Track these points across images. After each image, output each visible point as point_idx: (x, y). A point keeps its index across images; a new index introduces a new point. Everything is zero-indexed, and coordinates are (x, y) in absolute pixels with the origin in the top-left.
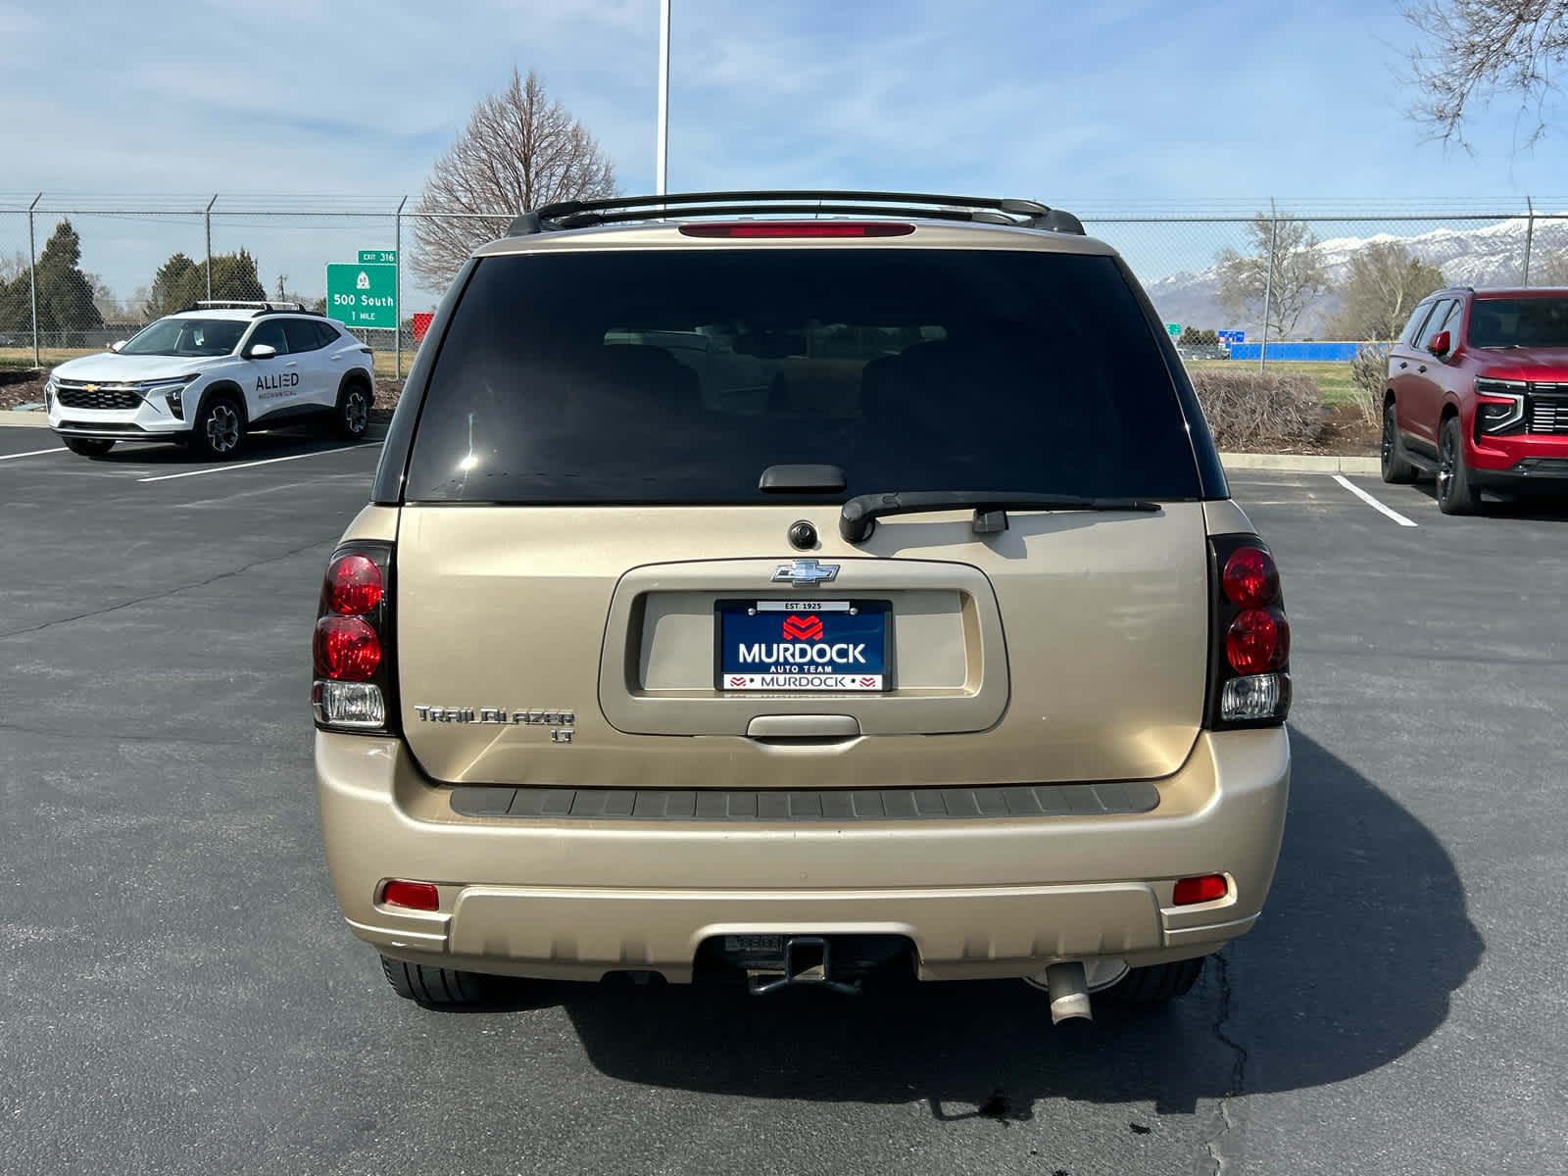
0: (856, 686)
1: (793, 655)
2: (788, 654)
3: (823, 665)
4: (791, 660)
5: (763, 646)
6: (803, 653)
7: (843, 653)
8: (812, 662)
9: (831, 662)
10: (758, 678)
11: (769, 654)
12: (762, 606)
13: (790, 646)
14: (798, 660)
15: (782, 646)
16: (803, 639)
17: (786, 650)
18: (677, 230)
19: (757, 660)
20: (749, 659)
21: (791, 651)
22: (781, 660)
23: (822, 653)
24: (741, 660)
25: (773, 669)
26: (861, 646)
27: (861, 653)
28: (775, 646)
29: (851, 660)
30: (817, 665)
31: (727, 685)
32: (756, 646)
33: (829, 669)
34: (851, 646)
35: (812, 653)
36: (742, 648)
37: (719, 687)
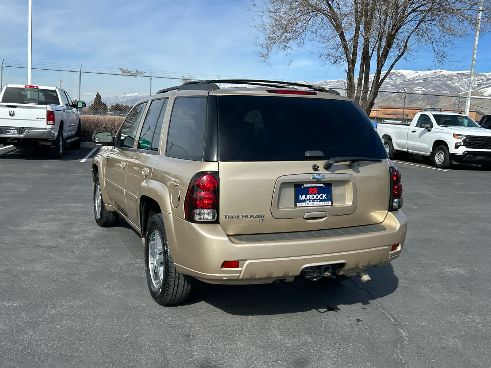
0: (325, 204)
1: (311, 198)
2: (310, 197)
3: (318, 200)
4: (311, 199)
5: (305, 195)
6: (313, 197)
7: (322, 197)
8: (315, 199)
9: (319, 199)
10: (304, 203)
11: (306, 198)
12: (305, 186)
13: (310, 195)
14: (312, 199)
15: (309, 195)
16: (313, 193)
17: (310, 196)
18: (266, 91)
19: (303, 199)
20: (302, 199)
21: (311, 197)
22: (309, 199)
23: (317, 197)
24: (300, 199)
25: (307, 201)
26: (325, 195)
27: (326, 196)
28: (307, 195)
29: (323, 198)
30: (316, 200)
31: (298, 206)
32: (303, 196)
33: (319, 201)
34: (323, 195)
35: (315, 197)
36: (300, 196)
37: (296, 206)
